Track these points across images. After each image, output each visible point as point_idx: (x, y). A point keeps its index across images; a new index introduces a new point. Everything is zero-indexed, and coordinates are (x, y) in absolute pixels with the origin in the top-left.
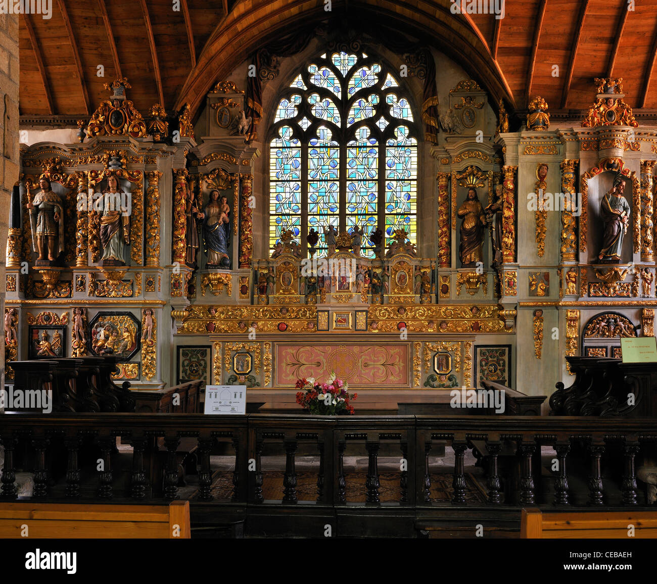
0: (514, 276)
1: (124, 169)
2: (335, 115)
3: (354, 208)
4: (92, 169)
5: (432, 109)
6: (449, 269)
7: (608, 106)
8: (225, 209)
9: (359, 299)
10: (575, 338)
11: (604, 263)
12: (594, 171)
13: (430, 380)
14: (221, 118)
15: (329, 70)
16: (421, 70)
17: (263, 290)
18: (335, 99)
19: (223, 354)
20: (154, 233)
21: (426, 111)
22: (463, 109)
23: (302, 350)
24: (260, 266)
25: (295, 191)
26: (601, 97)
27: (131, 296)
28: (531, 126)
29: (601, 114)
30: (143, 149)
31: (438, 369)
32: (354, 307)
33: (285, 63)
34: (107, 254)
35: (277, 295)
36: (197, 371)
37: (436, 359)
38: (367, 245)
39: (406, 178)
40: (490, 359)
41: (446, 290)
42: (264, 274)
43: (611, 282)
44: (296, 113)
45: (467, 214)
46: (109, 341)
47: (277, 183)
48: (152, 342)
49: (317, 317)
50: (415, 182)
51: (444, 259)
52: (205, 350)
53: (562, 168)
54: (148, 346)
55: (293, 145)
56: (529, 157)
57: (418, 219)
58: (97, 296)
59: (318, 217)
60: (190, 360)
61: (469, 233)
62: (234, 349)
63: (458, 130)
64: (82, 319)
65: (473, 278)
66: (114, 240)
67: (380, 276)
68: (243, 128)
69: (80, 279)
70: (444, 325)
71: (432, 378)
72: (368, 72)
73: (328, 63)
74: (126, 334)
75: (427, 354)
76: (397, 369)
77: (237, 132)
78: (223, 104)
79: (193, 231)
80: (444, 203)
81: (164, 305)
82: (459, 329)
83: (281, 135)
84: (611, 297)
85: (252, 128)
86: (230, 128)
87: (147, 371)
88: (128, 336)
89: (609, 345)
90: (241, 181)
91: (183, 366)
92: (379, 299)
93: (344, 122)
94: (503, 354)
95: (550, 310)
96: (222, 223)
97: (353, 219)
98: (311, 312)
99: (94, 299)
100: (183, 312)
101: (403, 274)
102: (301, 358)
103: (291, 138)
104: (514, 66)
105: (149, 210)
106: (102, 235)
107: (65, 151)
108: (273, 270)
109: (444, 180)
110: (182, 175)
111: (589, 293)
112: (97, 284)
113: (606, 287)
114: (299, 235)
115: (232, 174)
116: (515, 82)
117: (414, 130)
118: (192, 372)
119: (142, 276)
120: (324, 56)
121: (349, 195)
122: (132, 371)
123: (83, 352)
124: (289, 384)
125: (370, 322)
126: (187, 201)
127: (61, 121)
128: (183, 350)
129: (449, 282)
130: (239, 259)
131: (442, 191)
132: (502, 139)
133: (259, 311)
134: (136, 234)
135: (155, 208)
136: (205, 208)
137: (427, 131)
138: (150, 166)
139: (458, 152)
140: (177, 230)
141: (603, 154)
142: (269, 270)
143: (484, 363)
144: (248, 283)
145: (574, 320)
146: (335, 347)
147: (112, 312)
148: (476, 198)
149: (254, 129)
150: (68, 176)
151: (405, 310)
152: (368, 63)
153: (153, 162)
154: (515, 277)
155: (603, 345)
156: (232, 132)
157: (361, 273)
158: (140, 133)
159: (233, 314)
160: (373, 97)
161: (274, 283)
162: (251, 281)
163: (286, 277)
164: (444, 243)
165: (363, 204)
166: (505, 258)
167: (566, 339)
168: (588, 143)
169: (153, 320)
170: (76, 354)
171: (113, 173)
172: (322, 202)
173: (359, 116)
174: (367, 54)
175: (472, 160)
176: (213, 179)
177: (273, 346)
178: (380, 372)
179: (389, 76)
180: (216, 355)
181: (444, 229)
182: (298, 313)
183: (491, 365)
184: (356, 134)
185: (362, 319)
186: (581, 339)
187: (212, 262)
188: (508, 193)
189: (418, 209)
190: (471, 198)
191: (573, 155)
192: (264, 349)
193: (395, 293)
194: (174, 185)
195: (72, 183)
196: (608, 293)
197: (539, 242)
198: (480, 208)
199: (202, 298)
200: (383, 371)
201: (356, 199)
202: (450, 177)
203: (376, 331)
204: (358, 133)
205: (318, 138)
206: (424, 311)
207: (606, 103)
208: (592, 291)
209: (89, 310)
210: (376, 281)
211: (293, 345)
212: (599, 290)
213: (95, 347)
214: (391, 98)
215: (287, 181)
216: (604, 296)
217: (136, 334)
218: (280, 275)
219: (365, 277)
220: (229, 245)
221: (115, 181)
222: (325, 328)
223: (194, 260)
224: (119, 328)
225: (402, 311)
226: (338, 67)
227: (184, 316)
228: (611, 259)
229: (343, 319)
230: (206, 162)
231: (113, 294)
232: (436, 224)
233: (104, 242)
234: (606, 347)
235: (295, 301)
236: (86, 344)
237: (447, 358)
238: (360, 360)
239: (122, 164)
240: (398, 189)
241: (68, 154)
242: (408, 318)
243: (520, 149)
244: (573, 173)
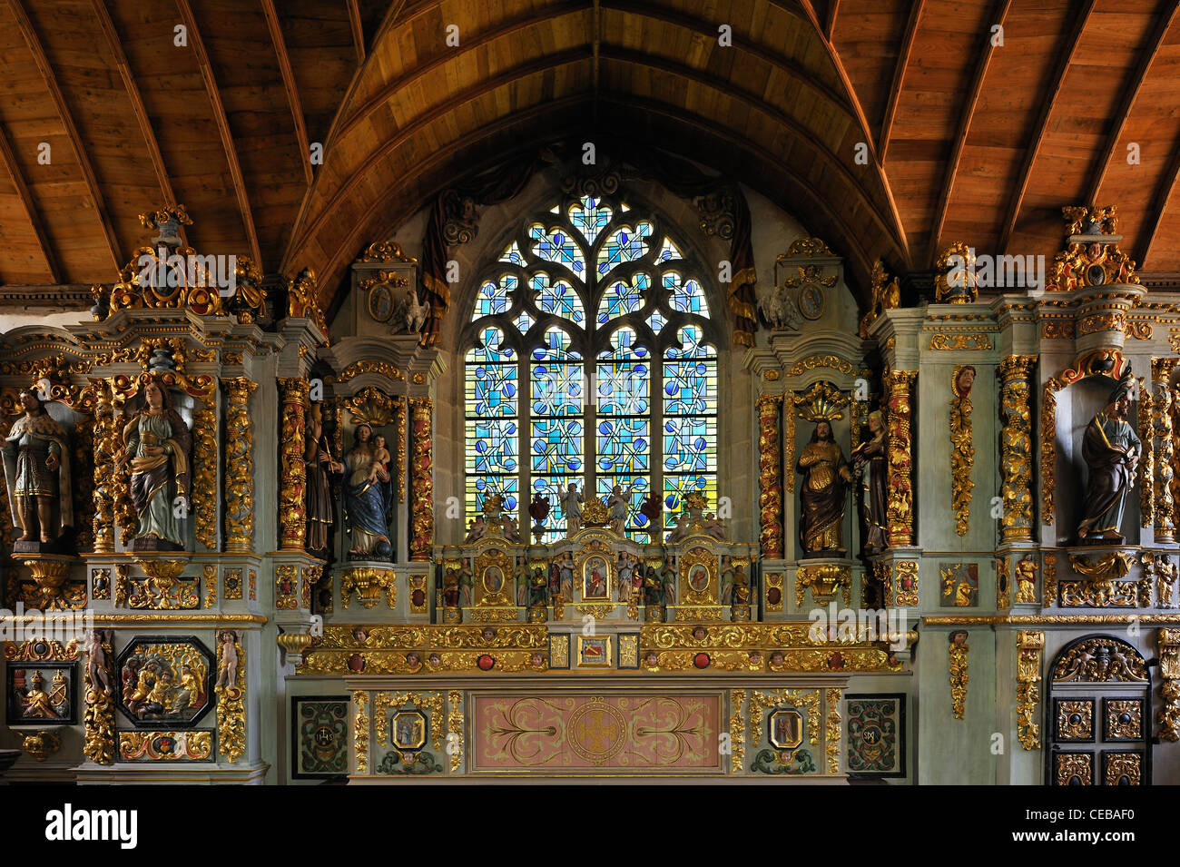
0: (913, 570)
1: (180, 372)
2: (575, 309)
3: (610, 464)
4: (119, 373)
5: (746, 289)
6: (781, 561)
7: (1090, 257)
8: (382, 456)
9: (623, 613)
10: (1035, 683)
11: (1090, 545)
12: (1067, 375)
13: (762, 760)
14: (376, 305)
15: (565, 235)
16: (726, 223)
17: (452, 599)
18: (575, 282)
19: (372, 713)
20: (240, 491)
21: (735, 293)
22: (801, 287)
23: (520, 705)
24: (447, 556)
25: (508, 435)
26: (1077, 241)
27: (198, 607)
28: (944, 297)
29: (1076, 272)
30: (213, 334)
31: (776, 739)
32: (615, 626)
33: (489, 217)
34: (145, 529)
35: (477, 607)
36: (329, 742)
37: (773, 720)
38: (633, 525)
39: (698, 413)
40: (867, 719)
41: (776, 597)
42: (453, 571)
43: (1103, 580)
44: (509, 306)
45: (814, 465)
46: (154, 691)
47: (478, 422)
48: (236, 692)
49: (548, 644)
50: (714, 420)
51: (772, 544)
52: (340, 704)
53: (1001, 375)
54: (229, 700)
55: (503, 358)
56: (938, 354)
57: (719, 480)
58: (132, 608)
59: (548, 479)
60: (316, 723)
61: (820, 496)
62: (392, 704)
63: (793, 324)
64: (103, 650)
65: (829, 575)
66: (156, 504)
67: (659, 574)
68: (414, 320)
69: (99, 576)
70: (778, 659)
71: (766, 755)
72: (631, 237)
73: (562, 221)
74: (186, 678)
75: (756, 712)
76: (700, 740)
77: (405, 329)
78: (380, 280)
79: (322, 494)
80: (771, 448)
81: (264, 624)
82: (805, 665)
83: (483, 342)
84: (1101, 607)
85: (431, 325)
86: (392, 321)
87: (228, 745)
88: (190, 681)
89: (1099, 695)
90: (412, 410)
91: (304, 733)
92: (658, 613)
93: (591, 321)
94: (890, 709)
95: (979, 632)
96: (376, 480)
97: (609, 481)
98: (537, 637)
99: (124, 613)
100: (300, 636)
101: (701, 569)
102: (520, 721)
103: (501, 347)
104: (915, 182)
105: (230, 449)
106: (134, 492)
107: (74, 344)
108: (469, 564)
109: (771, 407)
110: (296, 389)
111: (1060, 599)
112: (132, 586)
113: (1092, 589)
114: (517, 508)
115: (395, 398)
116: (914, 216)
117: (712, 332)
118: (321, 744)
119: (218, 570)
120: (556, 210)
121: (599, 442)
122: (199, 745)
123: (107, 711)
124: (496, 767)
125: (646, 654)
126: (308, 438)
127: (75, 297)
128: (303, 705)
129: (782, 584)
130: (409, 545)
131: (768, 428)
132: (889, 320)
133: (444, 634)
134: (202, 492)
135: (241, 446)
136: (346, 455)
137: (737, 327)
138: (232, 369)
139: (797, 358)
140: (287, 488)
141: (1085, 344)
142: (462, 564)
143: (855, 726)
144: (426, 586)
145: (1033, 650)
146: (583, 700)
147: (159, 637)
148: (830, 438)
149: (435, 326)
150: (80, 390)
151: (706, 632)
152: (631, 220)
153: (236, 361)
154: (915, 572)
155: (1086, 694)
156: (396, 330)
157: (627, 567)
158: (210, 307)
159: (397, 640)
160: (640, 277)
161: (471, 585)
162: (431, 583)
163: (492, 575)
164: (772, 517)
165: (625, 457)
166: (894, 538)
167: (1017, 685)
168: (1056, 322)
169: (237, 651)
170: (93, 714)
171: (157, 379)
172: (555, 452)
173: (617, 310)
174: (628, 204)
175: (821, 371)
176: (361, 407)
177: (467, 697)
178: (668, 744)
179: (667, 243)
180: (359, 716)
181: (772, 493)
182: (513, 637)
183: (868, 730)
184: (612, 339)
185: (629, 649)
186: (1046, 685)
187: (360, 548)
188: (899, 421)
189: (719, 464)
190: (822, 436)
191: (1026, 347)
192: (450, 704)
193: (687, 603)
194: (282, 407)
195: (88, 403)
196: (1095, 600)
197: (960, 508)
198: (838, 455)
199: (343, 612)
200: (674, 743)
201: (613, 449)
202: (782, 403)
203: (656, 669)
204: (614, 339)
205: (547, 347)
206: (740, 633)
207: (1087, 251)
208: (1065, 595)
209: (117, 633)
210: (652, 582)
211: (504, 697)
212: (1080, 595)
213: (128, 701)
214: (672, 278)
215: (495, 418)
216: (1087, 605)
217: (206, 678)
218: (482, 572)
219: (634, 575)
220: (390, 521)
221: (158, 391)
222: (563, 663)
223: (324, 544)
224: (175, 667)
225: (701, 634)
226: (581, 229)
227: (301, 645)
228: (1101, 537)
229: (595, 649)
230: (347, 376)
231: (162, 604)
232: (755, 485)
233: (138, 506)
234: (1093, 701)
235: (509, 617)
236: (112, 695)
237: (794, 719)
238: (630, 724)
239: (176, 363)
240: (686, 431)
241: (78, 351)
242: (712, 646)
243: (922, 339)
244: (1026, 381)
